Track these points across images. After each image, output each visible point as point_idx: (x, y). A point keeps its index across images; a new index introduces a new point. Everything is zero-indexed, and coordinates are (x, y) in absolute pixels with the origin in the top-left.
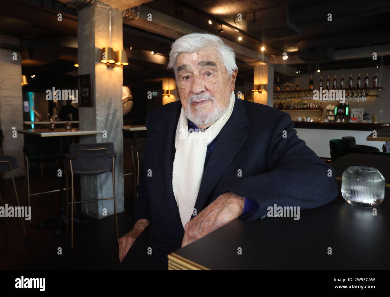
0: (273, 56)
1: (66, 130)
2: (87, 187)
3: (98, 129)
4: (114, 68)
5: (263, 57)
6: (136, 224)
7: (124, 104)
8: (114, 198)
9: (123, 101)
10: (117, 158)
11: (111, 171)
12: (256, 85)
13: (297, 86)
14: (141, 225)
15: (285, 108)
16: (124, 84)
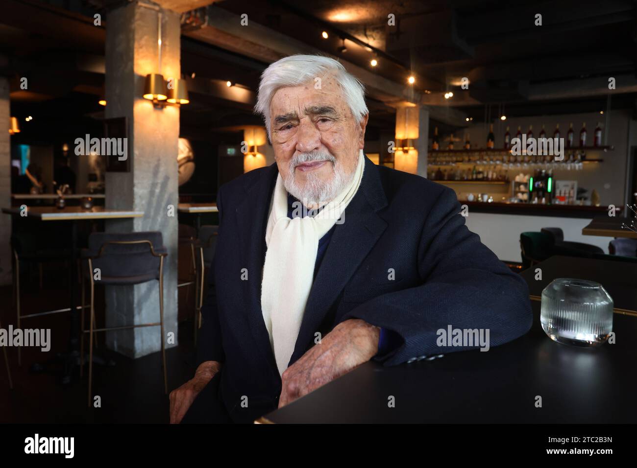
0: (429, 92)
1: (84, 209)
2: (116, 305)
3: (137, 209)
4: (165, 107)
5: (412, 94)
6: (198, 369)
7: (180, 166)
8: (161, 324)
9: (178, 162)
10: (168, 257)
11: (158, 279)
12: (399, 140)
13: (468, 142)
14: (207, 370)
15: (446, 178)
16: (182, 135)
